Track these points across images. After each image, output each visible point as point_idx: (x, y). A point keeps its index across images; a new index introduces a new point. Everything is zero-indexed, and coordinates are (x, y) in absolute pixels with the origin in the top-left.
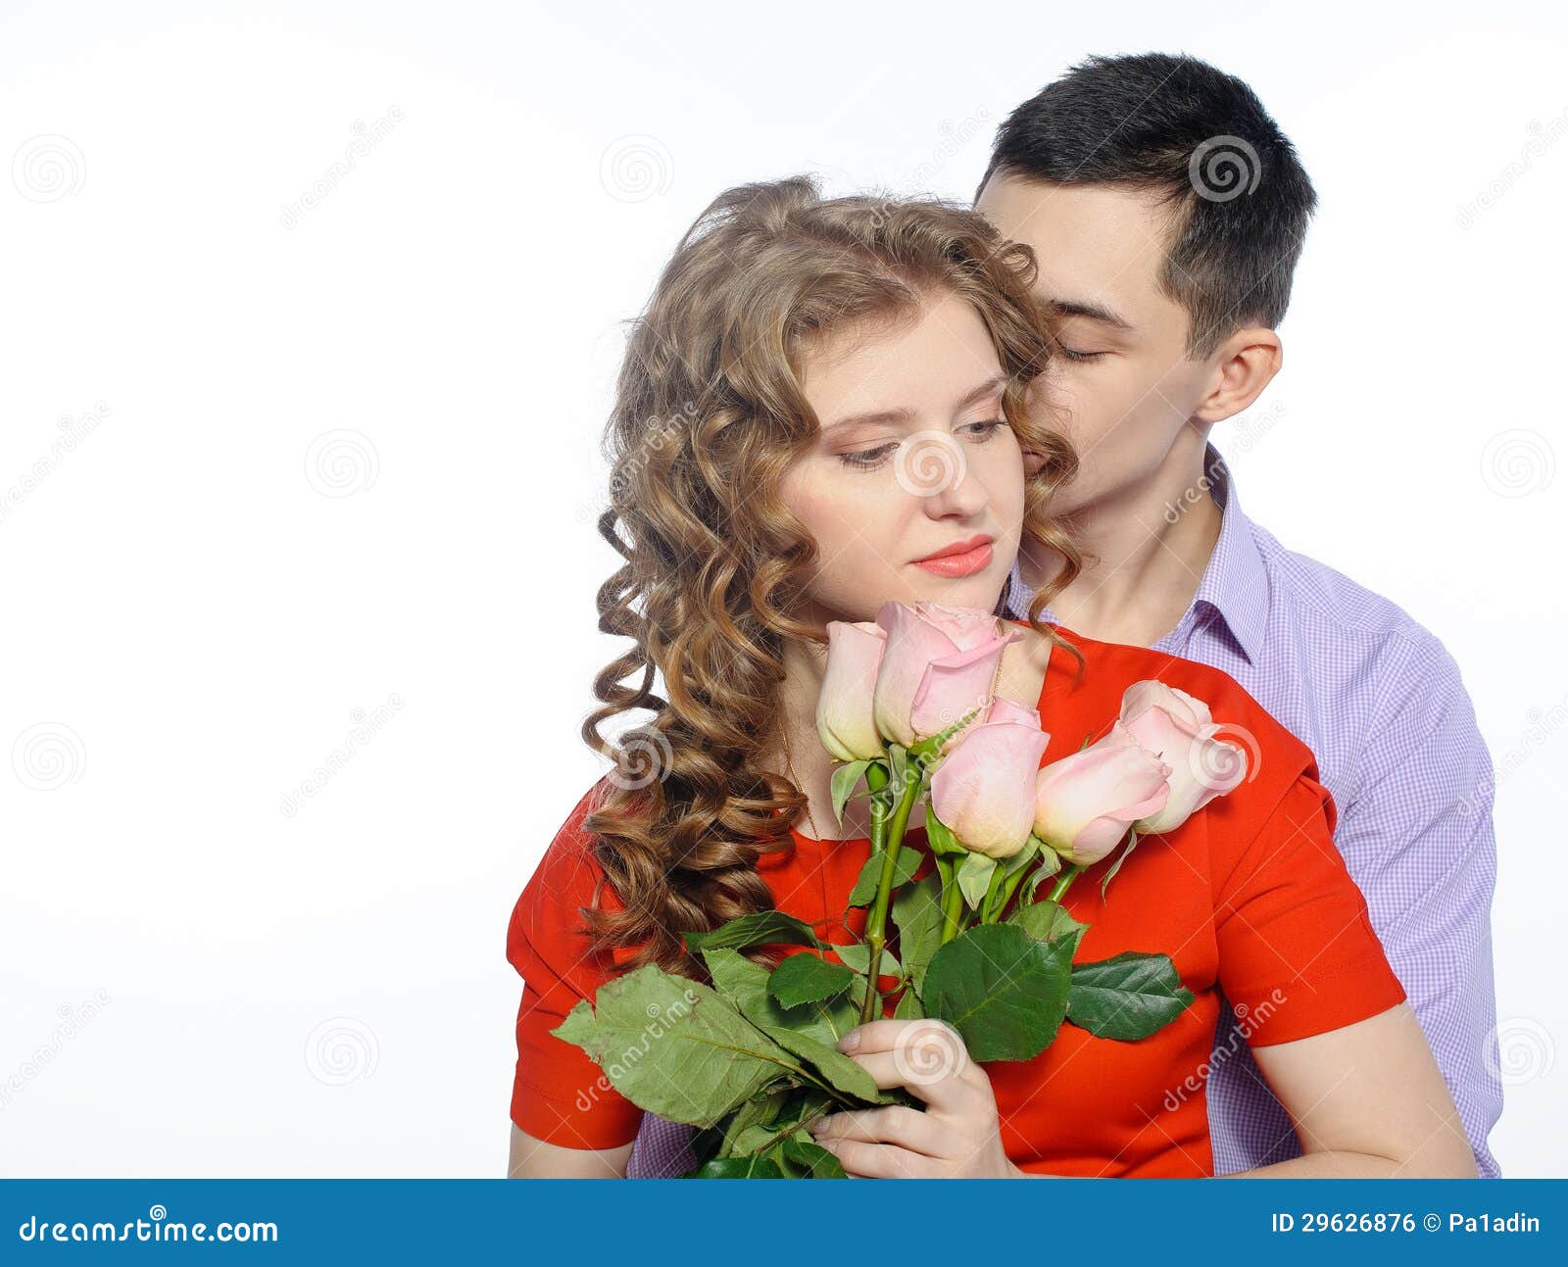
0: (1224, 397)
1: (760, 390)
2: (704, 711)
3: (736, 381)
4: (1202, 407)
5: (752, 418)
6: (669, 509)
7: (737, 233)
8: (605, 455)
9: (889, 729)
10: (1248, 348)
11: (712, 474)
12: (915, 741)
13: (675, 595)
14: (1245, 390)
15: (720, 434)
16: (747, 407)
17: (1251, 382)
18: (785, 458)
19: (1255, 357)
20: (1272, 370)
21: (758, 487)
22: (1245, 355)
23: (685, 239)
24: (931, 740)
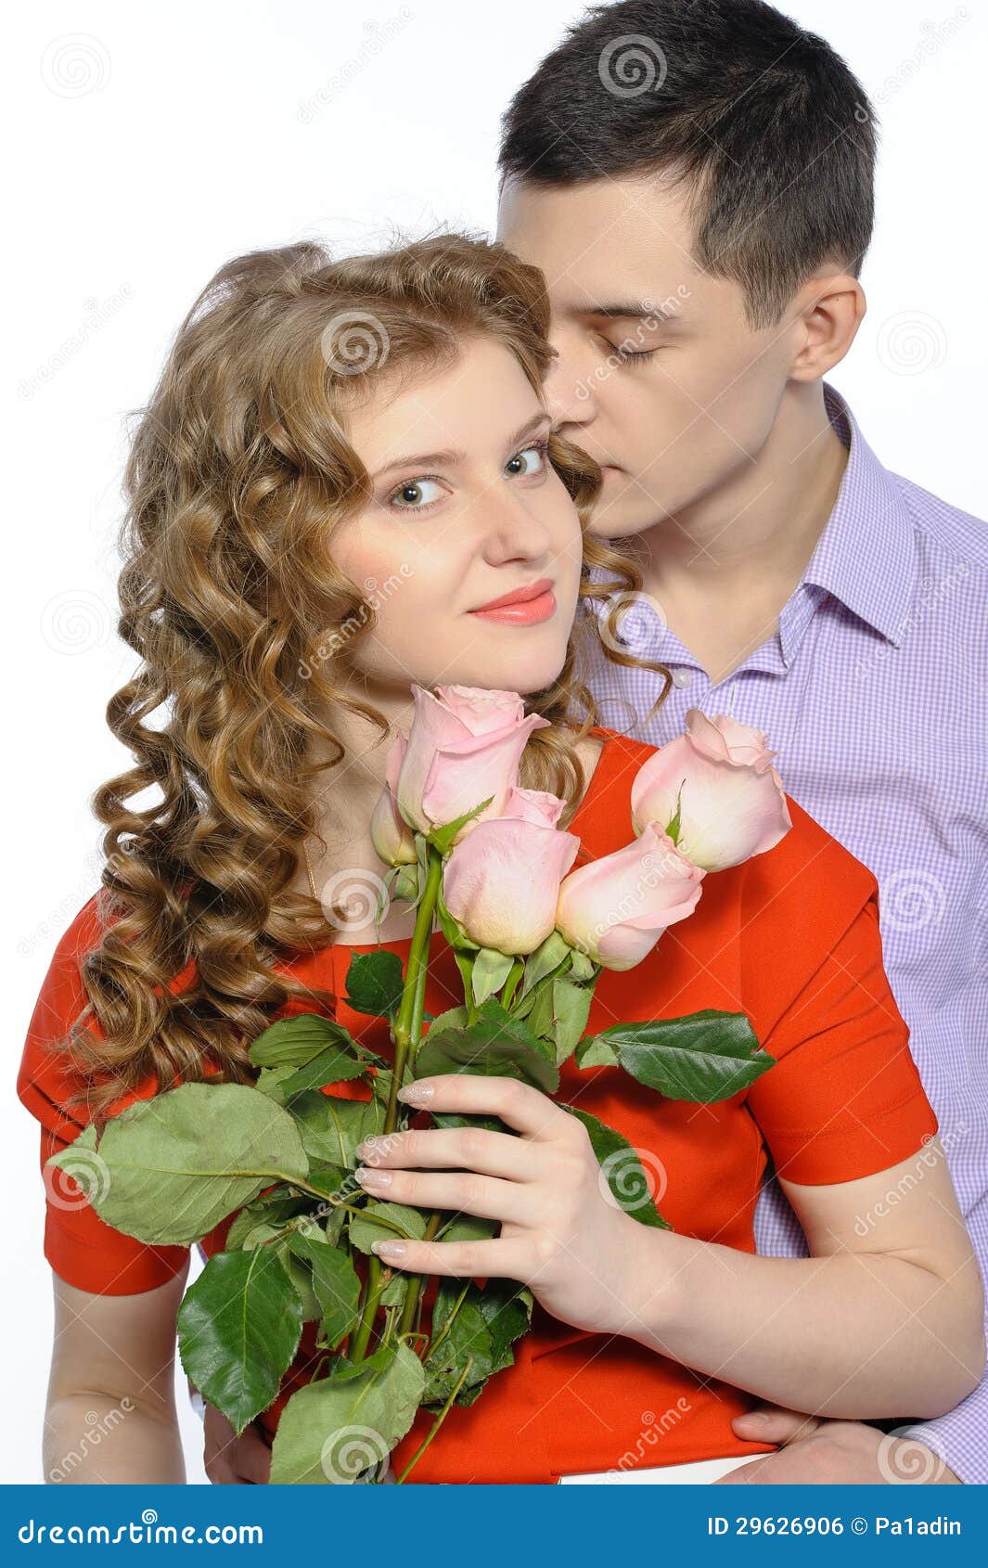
0: (816, 353)
1: (308, 447)
2: (254, 810)
3: (281, 442)
4: (793, 369)
5: (296, 480)
6: (210, 593)
7: (249, 299)
8: (121, 553)
9: (408, 816)
10: (826, 298)
11: (261, 545)
12: (431, 829)
13: (218, 685)
14: (836, 341)
15: (263, 501)
16: (292, 467)
17: (839, 334)
18: (337, 515)
19: (839, 307)
20: (858, 314)
21: (308, 548)
22: (824, 306)
23: (188, 319)
24: (446, 827)
